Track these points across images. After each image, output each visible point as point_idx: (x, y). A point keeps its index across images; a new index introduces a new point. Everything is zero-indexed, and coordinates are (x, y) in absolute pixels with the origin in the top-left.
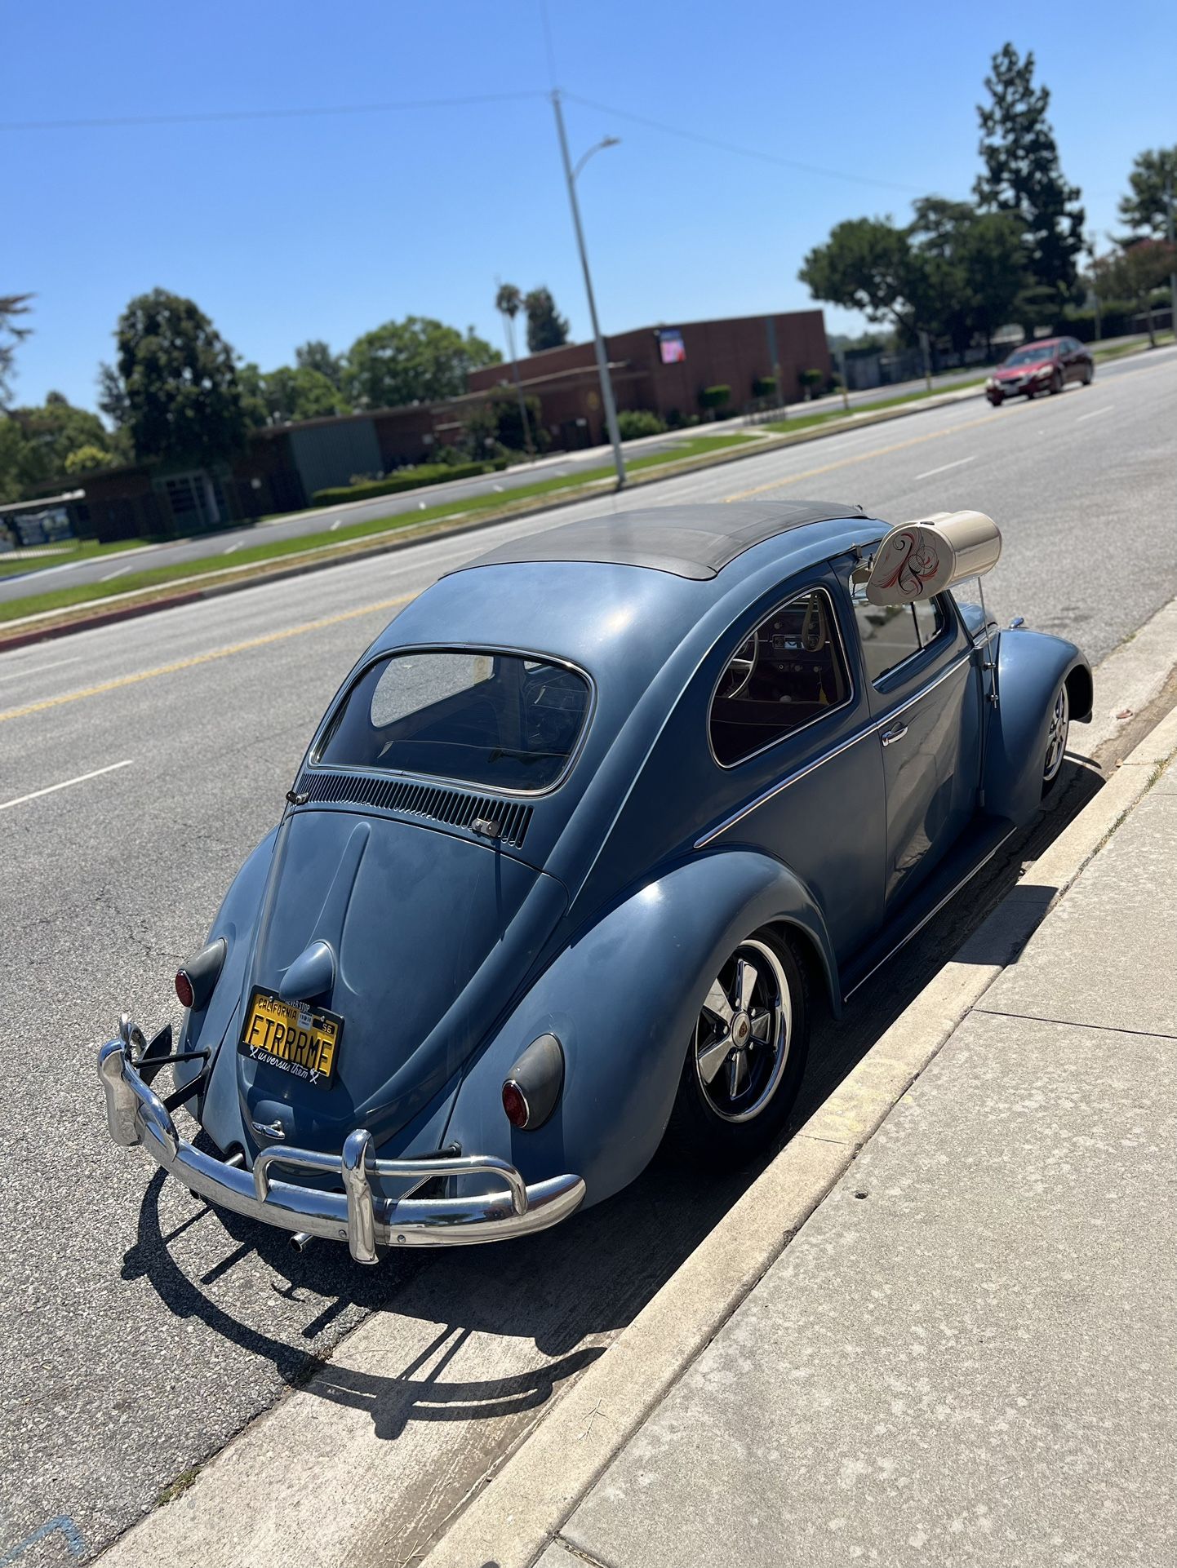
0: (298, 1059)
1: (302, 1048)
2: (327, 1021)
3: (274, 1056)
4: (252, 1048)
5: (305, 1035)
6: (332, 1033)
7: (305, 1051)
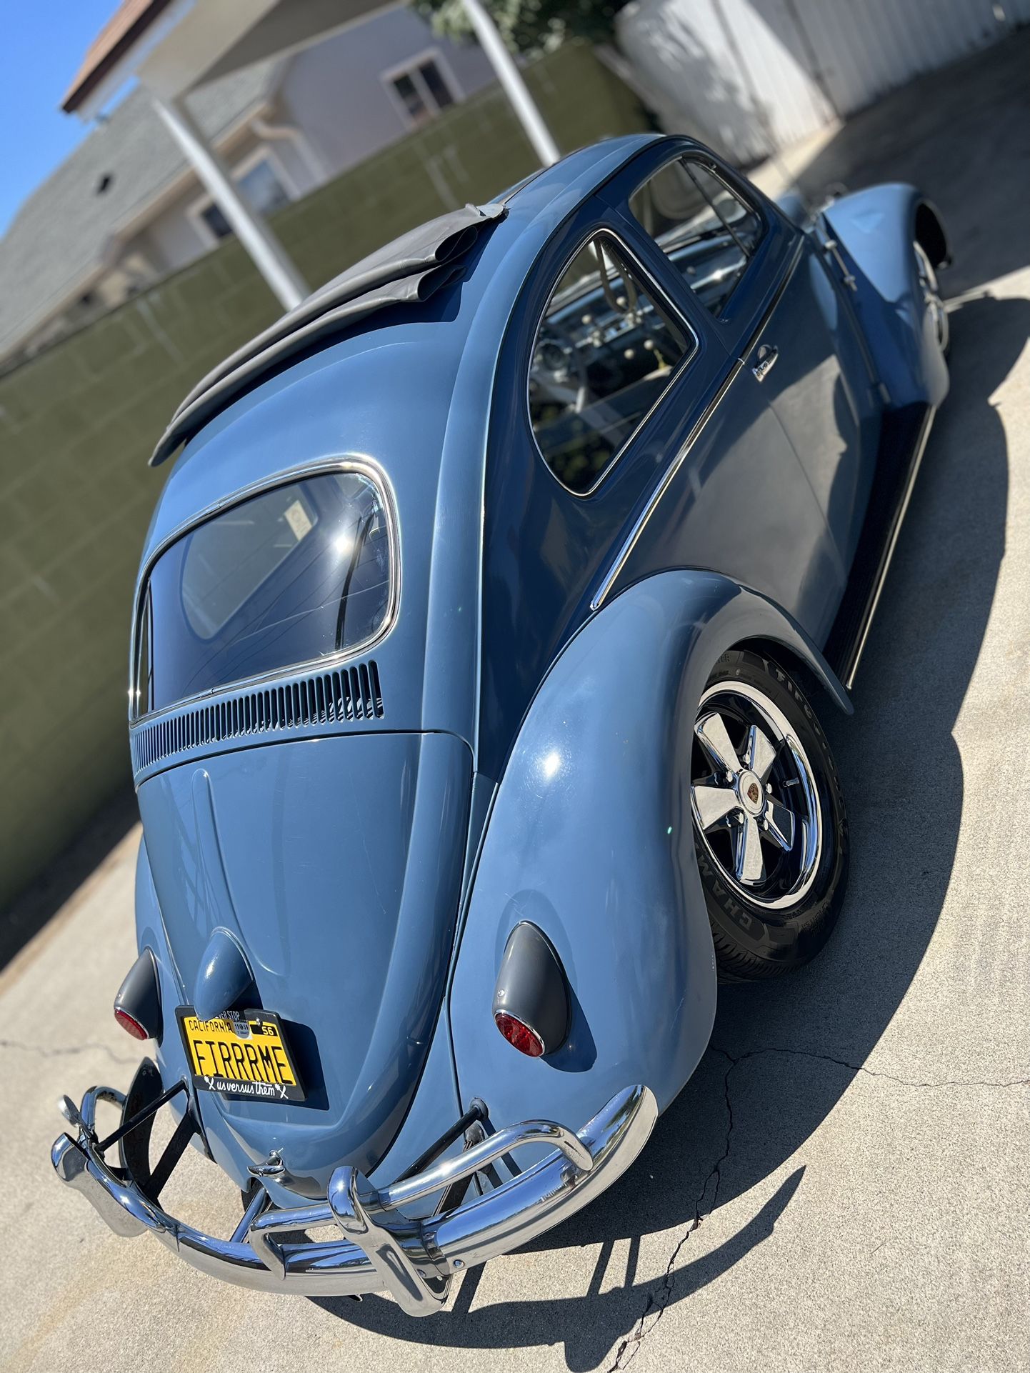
0: (258, 1077)
1: (256, 1062)
2: (264, 1023)
3: (232, 1082)
4: (207, 1079)
5: (250, 1046)
6: (275, 1035)
7: (260, 1063)
